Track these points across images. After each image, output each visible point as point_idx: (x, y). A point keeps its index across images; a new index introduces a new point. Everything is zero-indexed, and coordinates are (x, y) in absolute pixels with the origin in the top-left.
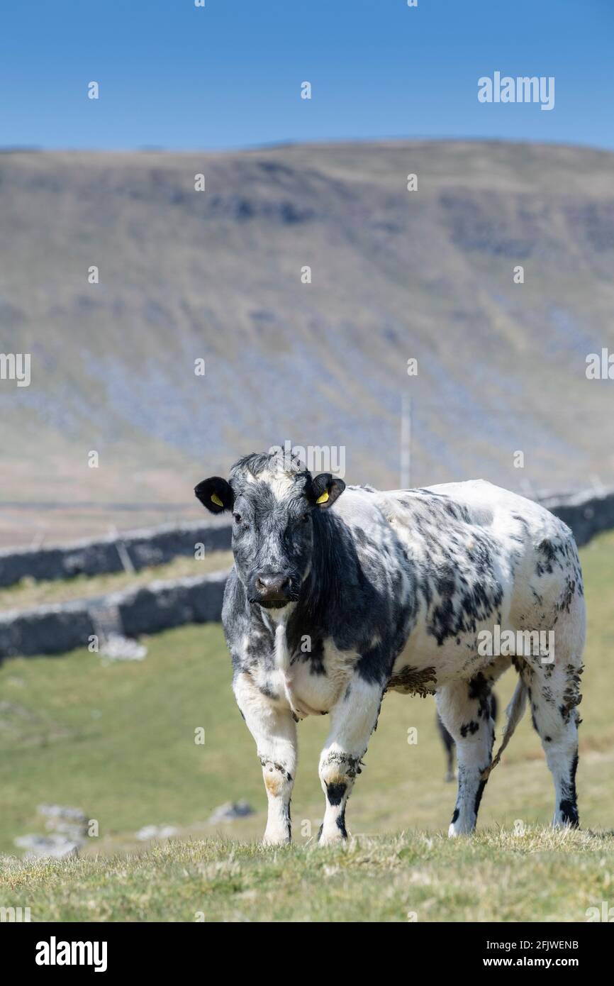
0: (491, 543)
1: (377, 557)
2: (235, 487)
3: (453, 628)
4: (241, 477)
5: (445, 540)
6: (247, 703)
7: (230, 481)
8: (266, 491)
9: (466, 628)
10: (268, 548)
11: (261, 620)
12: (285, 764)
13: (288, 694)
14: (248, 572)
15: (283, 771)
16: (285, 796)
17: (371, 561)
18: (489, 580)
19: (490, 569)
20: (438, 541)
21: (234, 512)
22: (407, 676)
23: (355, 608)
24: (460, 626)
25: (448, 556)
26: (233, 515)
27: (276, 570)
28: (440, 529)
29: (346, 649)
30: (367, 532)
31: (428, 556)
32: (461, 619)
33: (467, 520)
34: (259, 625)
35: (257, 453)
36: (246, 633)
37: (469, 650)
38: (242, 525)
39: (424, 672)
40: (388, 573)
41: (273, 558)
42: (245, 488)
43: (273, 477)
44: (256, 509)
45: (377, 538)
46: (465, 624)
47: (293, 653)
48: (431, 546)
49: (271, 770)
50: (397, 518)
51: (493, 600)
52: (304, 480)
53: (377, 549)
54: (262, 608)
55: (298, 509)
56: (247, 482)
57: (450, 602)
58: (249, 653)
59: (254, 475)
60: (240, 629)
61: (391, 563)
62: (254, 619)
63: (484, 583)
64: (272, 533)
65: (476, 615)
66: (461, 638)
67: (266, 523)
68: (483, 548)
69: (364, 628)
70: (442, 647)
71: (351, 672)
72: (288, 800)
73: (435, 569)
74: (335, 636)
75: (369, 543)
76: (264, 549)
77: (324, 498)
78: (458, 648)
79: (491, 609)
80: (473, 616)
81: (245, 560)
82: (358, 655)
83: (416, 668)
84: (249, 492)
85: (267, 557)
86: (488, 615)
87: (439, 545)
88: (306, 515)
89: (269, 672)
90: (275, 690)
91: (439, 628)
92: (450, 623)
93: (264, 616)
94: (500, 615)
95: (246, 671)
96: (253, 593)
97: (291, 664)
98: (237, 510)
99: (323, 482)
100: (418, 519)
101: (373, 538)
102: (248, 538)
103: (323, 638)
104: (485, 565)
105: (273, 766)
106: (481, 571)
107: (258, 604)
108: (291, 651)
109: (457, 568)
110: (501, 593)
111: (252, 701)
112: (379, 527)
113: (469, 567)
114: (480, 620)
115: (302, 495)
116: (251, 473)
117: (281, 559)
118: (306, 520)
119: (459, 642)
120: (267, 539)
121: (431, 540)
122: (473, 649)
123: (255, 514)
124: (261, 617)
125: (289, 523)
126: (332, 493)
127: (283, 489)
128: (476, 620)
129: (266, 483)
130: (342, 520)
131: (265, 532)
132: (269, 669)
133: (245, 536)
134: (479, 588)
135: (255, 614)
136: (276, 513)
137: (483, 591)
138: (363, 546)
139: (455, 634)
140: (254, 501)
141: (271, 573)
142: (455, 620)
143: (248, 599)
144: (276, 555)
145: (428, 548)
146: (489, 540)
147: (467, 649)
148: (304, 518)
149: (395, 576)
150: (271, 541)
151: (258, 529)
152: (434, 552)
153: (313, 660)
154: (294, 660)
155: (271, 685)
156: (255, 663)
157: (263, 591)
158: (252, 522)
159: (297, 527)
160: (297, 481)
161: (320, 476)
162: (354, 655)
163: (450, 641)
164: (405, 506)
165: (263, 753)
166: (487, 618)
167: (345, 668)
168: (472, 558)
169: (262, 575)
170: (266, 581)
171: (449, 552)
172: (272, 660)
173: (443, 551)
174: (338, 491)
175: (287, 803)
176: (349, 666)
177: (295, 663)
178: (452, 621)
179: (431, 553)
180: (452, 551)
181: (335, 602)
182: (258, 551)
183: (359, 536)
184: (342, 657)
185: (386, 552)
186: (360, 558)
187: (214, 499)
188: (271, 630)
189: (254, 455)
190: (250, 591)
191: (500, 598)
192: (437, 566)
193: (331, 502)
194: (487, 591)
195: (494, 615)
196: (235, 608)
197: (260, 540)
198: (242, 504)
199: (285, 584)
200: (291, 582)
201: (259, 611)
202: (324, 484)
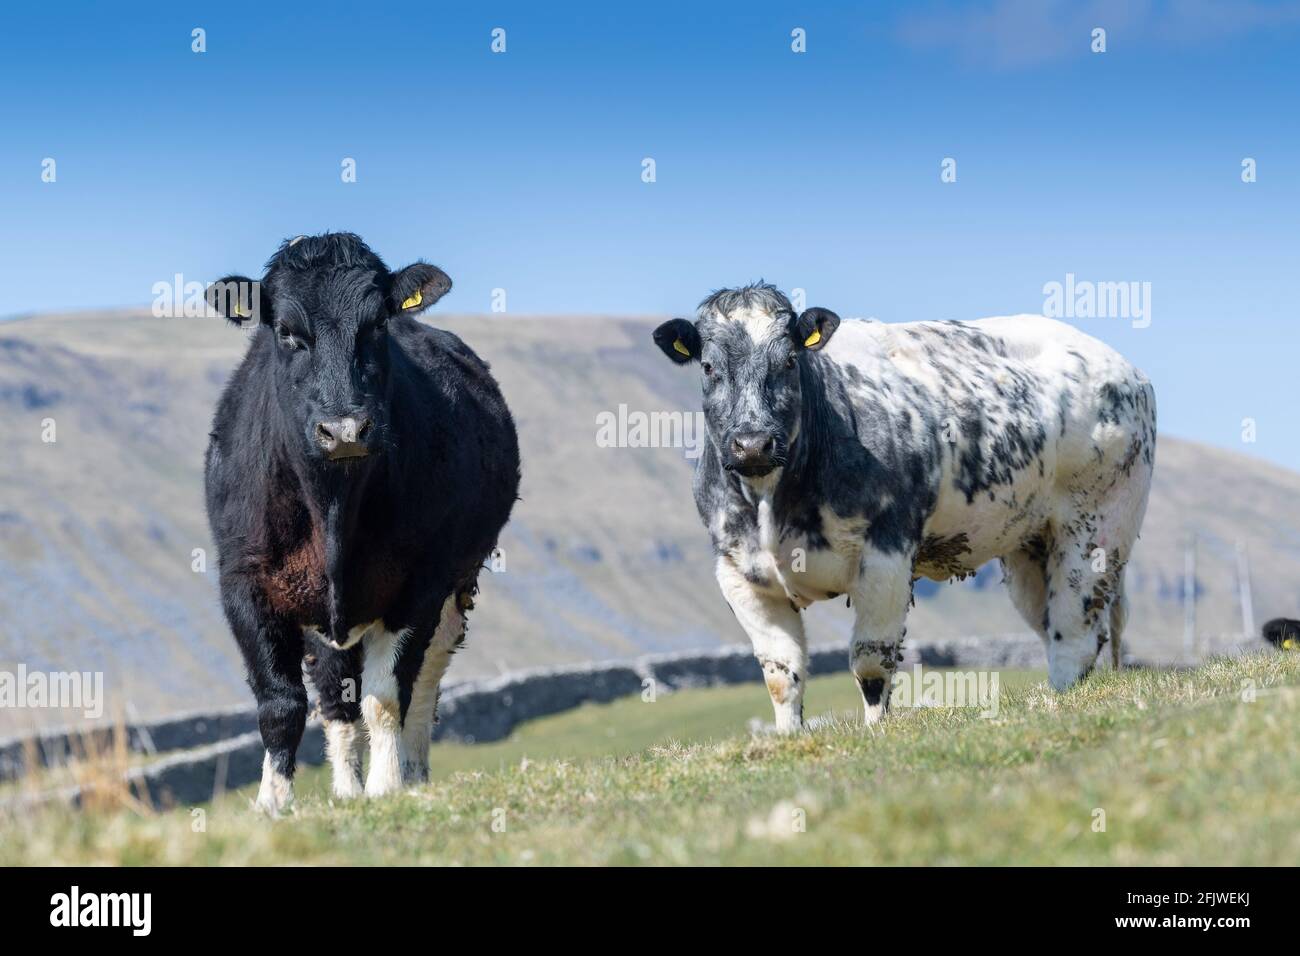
0: (1032, 379)
1: (874, 397)
2: (703, 332)
3: (984, 479)
4: (709, 318)
5: (966, 375)
6: (733, 592)
7: (696, 324)
8: (741, 332)
9: (1000, 479)
10: (746, 402)
11: (739, 491)
12: (788, 662)
13: (780, 578)
14: (722, 433)
15: (787, 671)
16: (794, 702)
17: (868, 403)
18: (1024, 418)
19: (1027, 405)
20: (957, 375)
21: (703, 361)
22: (933, 548)
23: (853, 464)
24: (993, 478)
25: (969, 391)
26: (702, 364)
27: (756, 429)
28: (959, 362)
29: (850, 516)
30: (862, 369)
31: (944, 391)
32: (992, 467)
33: (1003, 354)
34: (736, 498)
35: (728, 288)
36: (723, 506)
37: (1007, 507)
38: (713, 375)
39: (954, 540)
40: (890, 417)
41: (752, 414)
42: (714, 331)
43: (748, 315)
44: (730, 355)
45: (875, 376)
46: (998, 474)
47: (782, 528)
48: (947, 379)
49: (772, 671)
50: (902, 351)
51: (1032, 444)
52: (788, 317)
53: (875, 388)
54: (741, 478)
55: (780, 352)
56: (718, 324)
57: (977, 447)
58: (727, 532)
59: (726, 315)
60: (716, 502)
61: (893, 403)
62: (731, 491)
63: (1019, 423)
64: (750, 384)
65: (1011, 462)
66: (994, 492)
67: (743, 371)
68: (1020, 382)
69: (867, 489)
70: (973, 506)
71: (861, 542)
72: (799, 707)
73: (954, 406)
74: (832, 502)
75: (865, 382)
76: (740, 403)
77: (815, 338)
78: (992, 505)
79: (1030, 456)
80: (1006, 464)
81: (718, 418)
82: (866, 522)
83: (943, 537)
84: (719, 335)
85: (744, 413)
86: (1027, 463)
87: (957, 378)
88: (790, 359)
89: (753, 555)
90: (764, 574)
91: (967, 481)
92: (979, 473)
93: (744, 488)
94: (1042, 464)
95: (727, 554)
96: (729, 457)
97: (781, 542)
98: (706, 359)
99: (812, 319)
100: (930, 351)
101: (869, 375)
102: (721, 391)
103: (819, 506)
104: (1021, 401)
105: (774, 666)
106: (1014, 407)
107: (734, 472)
108: (779, 527)
109: (983, 406)
110: (1042, 436)
111: (739, 589)
112: (877, 361)
113: (996, 404)
114: (1017, 468)
115: (785, 335)
116: (721, 312)
117: (762, 415)
118: (792, 366)
119: (992, 497)
120: (744, 391)
121: (947, 374)
122: (1011, 506)
123: (729, 362)
124: (740, 488)
125: (769, 369)
126: (824, 331)
127: (761, 327)
128: (1011, 468)
129: (741, 322)
130: (829, 358)
131: (741, 382)
132: (753, 551)
133: (717, 389)
134: (1013, 429)
135: (732, 484)
136: (753, 359)
137: (1017, 432)
138: (857, 387)
139: (986, 487)
140: (727, 346)
141: (749, 432)
142: (986, 469)
143: (723, 465)
144: (755, 410)
145: (943, 382)
146: (1029, 375)
147: (1003, 506)
148: (788, 364)
149: (901, 419)
150: (749, 392)
151: (732, 378)
152: (951, 385)
153: (809, 534)
154: (783, 538)
155: (759, 569)
156: (735, 544)
157: (741, 455)
158: (726, 371)
159: (780, 375)
160: (778, 318)
161: (809, 311)
162: (861, 522)
163: (981, 497)
164: (915, 337)
165: (760, 652)
166: (1025, 465)
167: (852, 538)
168: (1001, 393)
169: (739, 435)
170: (745, 443)
171: (972, 387)
172: (757, 540)
173: (963, 385)
174: (831, 328)
175: (798, 711)
176: (857, 536)
177: (786, 541)
178: (981, 470)
179: (948, 388)
180: (975, 386)
181: (828, 461)
182: (734, 407)
183: (851, 375)
184: (845, 525)
185: (886, 391)
186: (854, 402)
187: (677, 346)
188: (753, 504)
189: (725, 291)
190: (725, 455)
191: (1042, 443)
192: (956, 403)
193: (823, 343)
194: (1024, 432)
195: (1035, 463)
196: (708, 478)
197: (736, 392)
198: (712, 352)
199: (767, 446)
200: (774, 443)
201: (737, 481)
202: (813, 321)
